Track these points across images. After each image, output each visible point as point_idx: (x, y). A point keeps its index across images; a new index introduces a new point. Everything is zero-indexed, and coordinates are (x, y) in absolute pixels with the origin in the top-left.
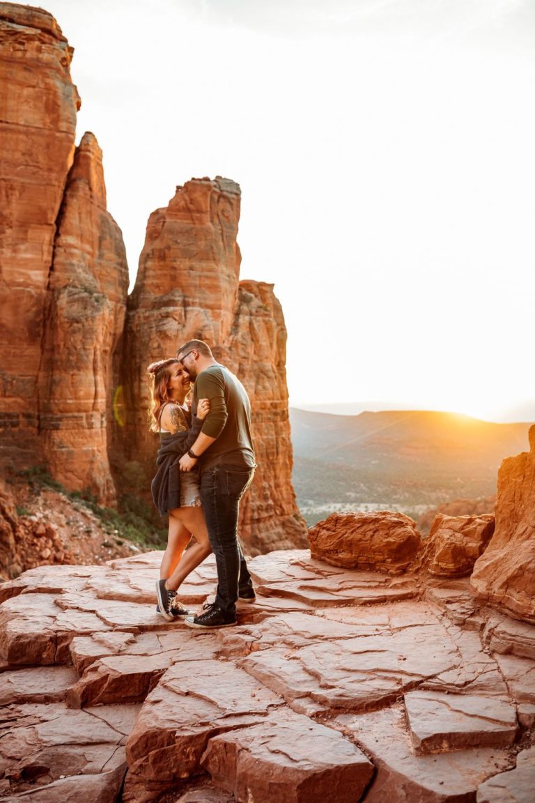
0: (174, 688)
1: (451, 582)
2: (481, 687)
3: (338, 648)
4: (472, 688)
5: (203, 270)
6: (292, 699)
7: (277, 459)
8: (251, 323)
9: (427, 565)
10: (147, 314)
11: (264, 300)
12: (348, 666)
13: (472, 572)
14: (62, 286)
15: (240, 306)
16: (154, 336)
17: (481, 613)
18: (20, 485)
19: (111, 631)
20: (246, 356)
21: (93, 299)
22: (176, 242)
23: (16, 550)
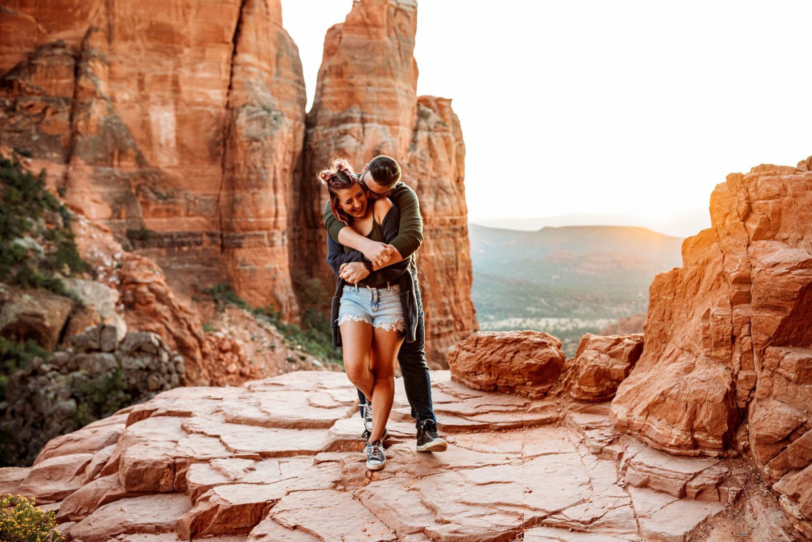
0: (282, 521)
1: (594, 407)
2: (609, 525)
3: (462, 479)
4: (599, 526)
5: (380, 85)
6: (404, 535)
7: (456, 275)
8: (429, 139)
9: (570, 388)
10: (325, 132)
11: (442, 115)
12: (468, 499)
13: (614, 396)
14: (240, 105)
15: (418, 122)
16: (332, 153)
17: (620, 441)
18: (205, 303)
19: (231, 457)
20: (425, 172)
21: (271, 118)
22: (353, 58)
23: (203, 364)
